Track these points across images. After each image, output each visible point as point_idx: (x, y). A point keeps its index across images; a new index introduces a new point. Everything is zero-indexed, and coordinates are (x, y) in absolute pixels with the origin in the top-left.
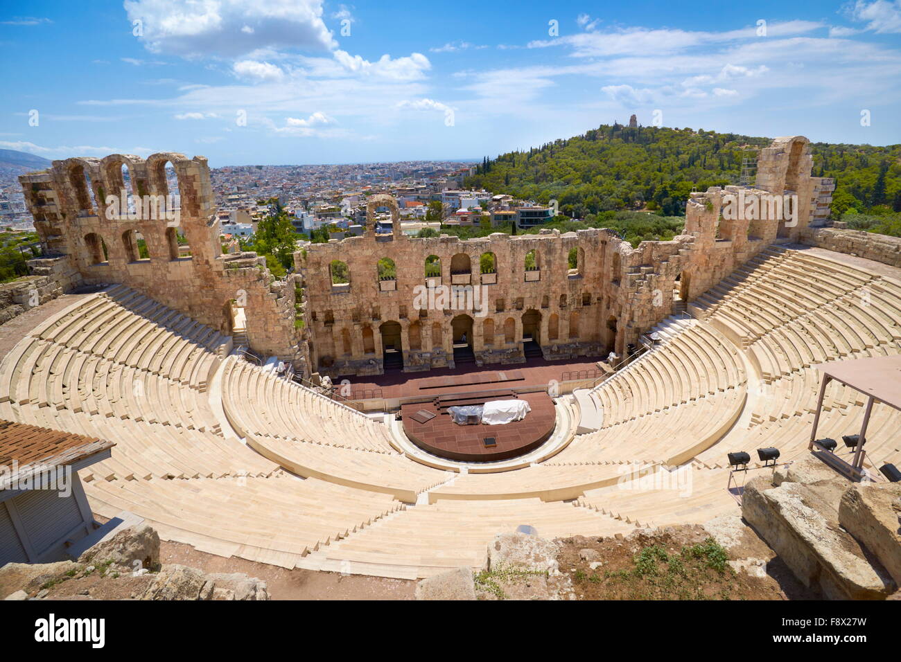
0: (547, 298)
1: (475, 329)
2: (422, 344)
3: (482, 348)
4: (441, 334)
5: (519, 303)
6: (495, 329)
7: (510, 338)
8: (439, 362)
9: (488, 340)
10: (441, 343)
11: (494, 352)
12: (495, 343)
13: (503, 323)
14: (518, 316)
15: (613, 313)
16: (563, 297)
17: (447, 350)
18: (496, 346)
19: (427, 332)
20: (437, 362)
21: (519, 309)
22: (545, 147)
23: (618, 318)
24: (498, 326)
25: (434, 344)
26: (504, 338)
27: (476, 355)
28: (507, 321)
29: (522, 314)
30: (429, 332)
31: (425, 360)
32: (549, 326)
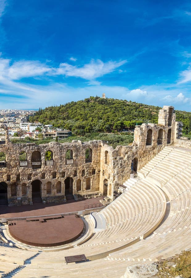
0: (76, 172)
1: (42, 187)
2: (17, 193)
3: (45, 195)
4: (26, 188)
5: (63, 174)
6: (52, 186)
7: (59, 191)
8: (25, 202)
9: (49, 192)
10: (26, 193)
11: (52, 197)
12: (52, 193)
13: (56, 184)
14: (63, 180)
15: (106, 177)
16: (83, 171)
17: (29, 197)
18: (52, 195)
19: (20, 188)
20: (24, 202)
21: (63, 176)
22: (66, 105)
23: (108, 180)
24: (54, 185)
25: (23, 193)
26: (56, 191)
27: (43, 199)
28: (57, 183)
29: (64, 179)
30: (21, 188)
31: (18, 201)
32: (77, 185)
